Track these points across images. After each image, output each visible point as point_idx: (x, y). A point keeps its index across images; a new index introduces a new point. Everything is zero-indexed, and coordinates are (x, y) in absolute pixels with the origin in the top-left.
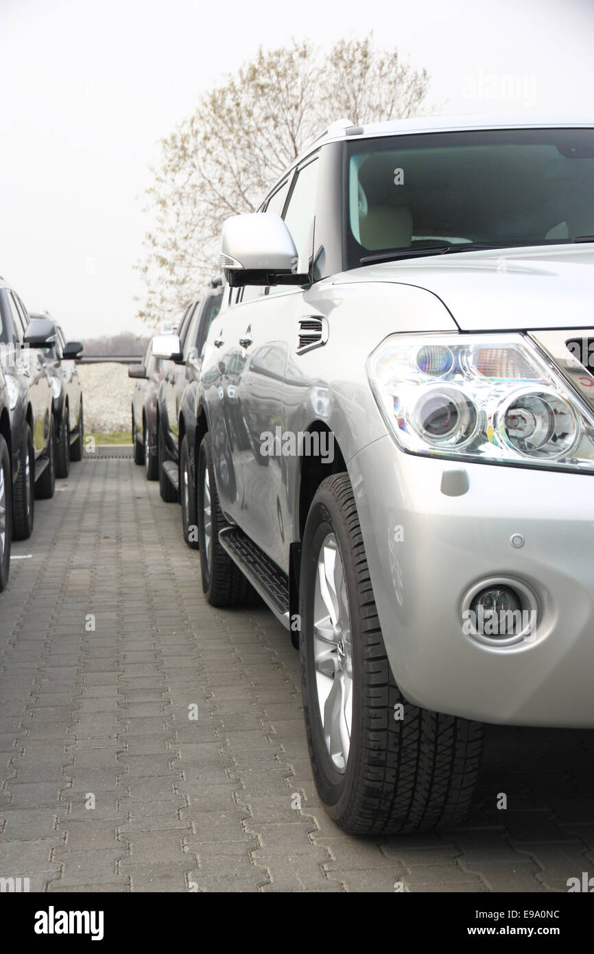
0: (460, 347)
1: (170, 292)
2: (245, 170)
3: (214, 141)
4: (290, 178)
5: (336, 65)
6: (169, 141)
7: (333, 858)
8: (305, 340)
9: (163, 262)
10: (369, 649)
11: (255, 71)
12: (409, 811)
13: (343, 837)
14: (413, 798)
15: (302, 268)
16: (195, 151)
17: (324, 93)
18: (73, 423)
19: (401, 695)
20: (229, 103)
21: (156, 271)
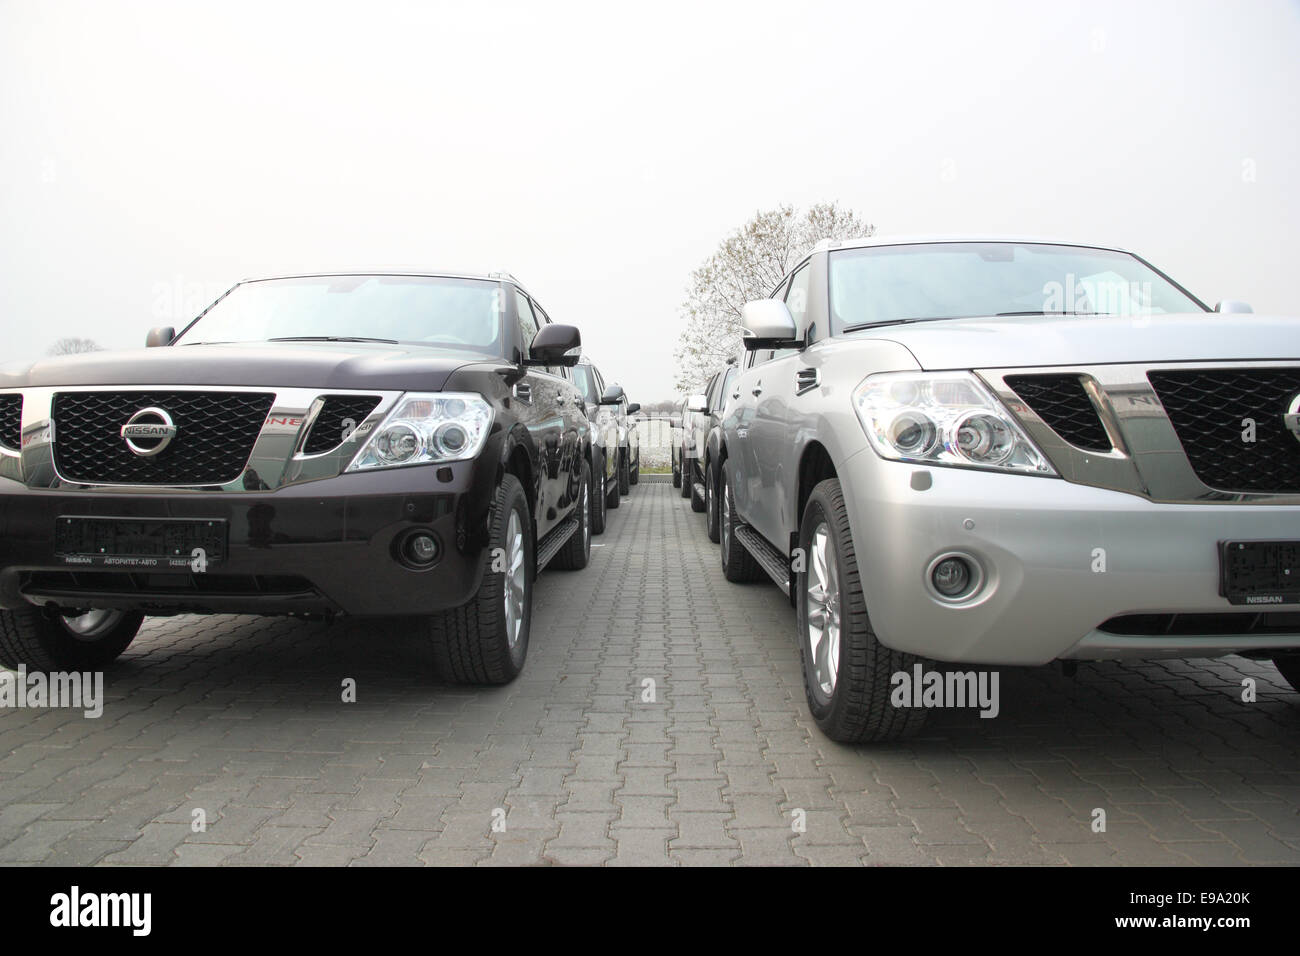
0: (923, 382)
1: (698, 372)
2: (749, 290)
3: (729, 271)
4: (788, 280)
5: (812, 221)
6: (698, 272)
7: (823, 757)
8: (802, 385)
9: (694, 351)
10: (853, 606)
11: (755, 226)
12: (880, 725)
13: (829, 743)
14: (883, 716)
15: (799, 337)
16: (716, 278)
17: (803, 239)
18: (632, 458)
19: (877, 640)
20: (738, 246)
21: (689, 357)
